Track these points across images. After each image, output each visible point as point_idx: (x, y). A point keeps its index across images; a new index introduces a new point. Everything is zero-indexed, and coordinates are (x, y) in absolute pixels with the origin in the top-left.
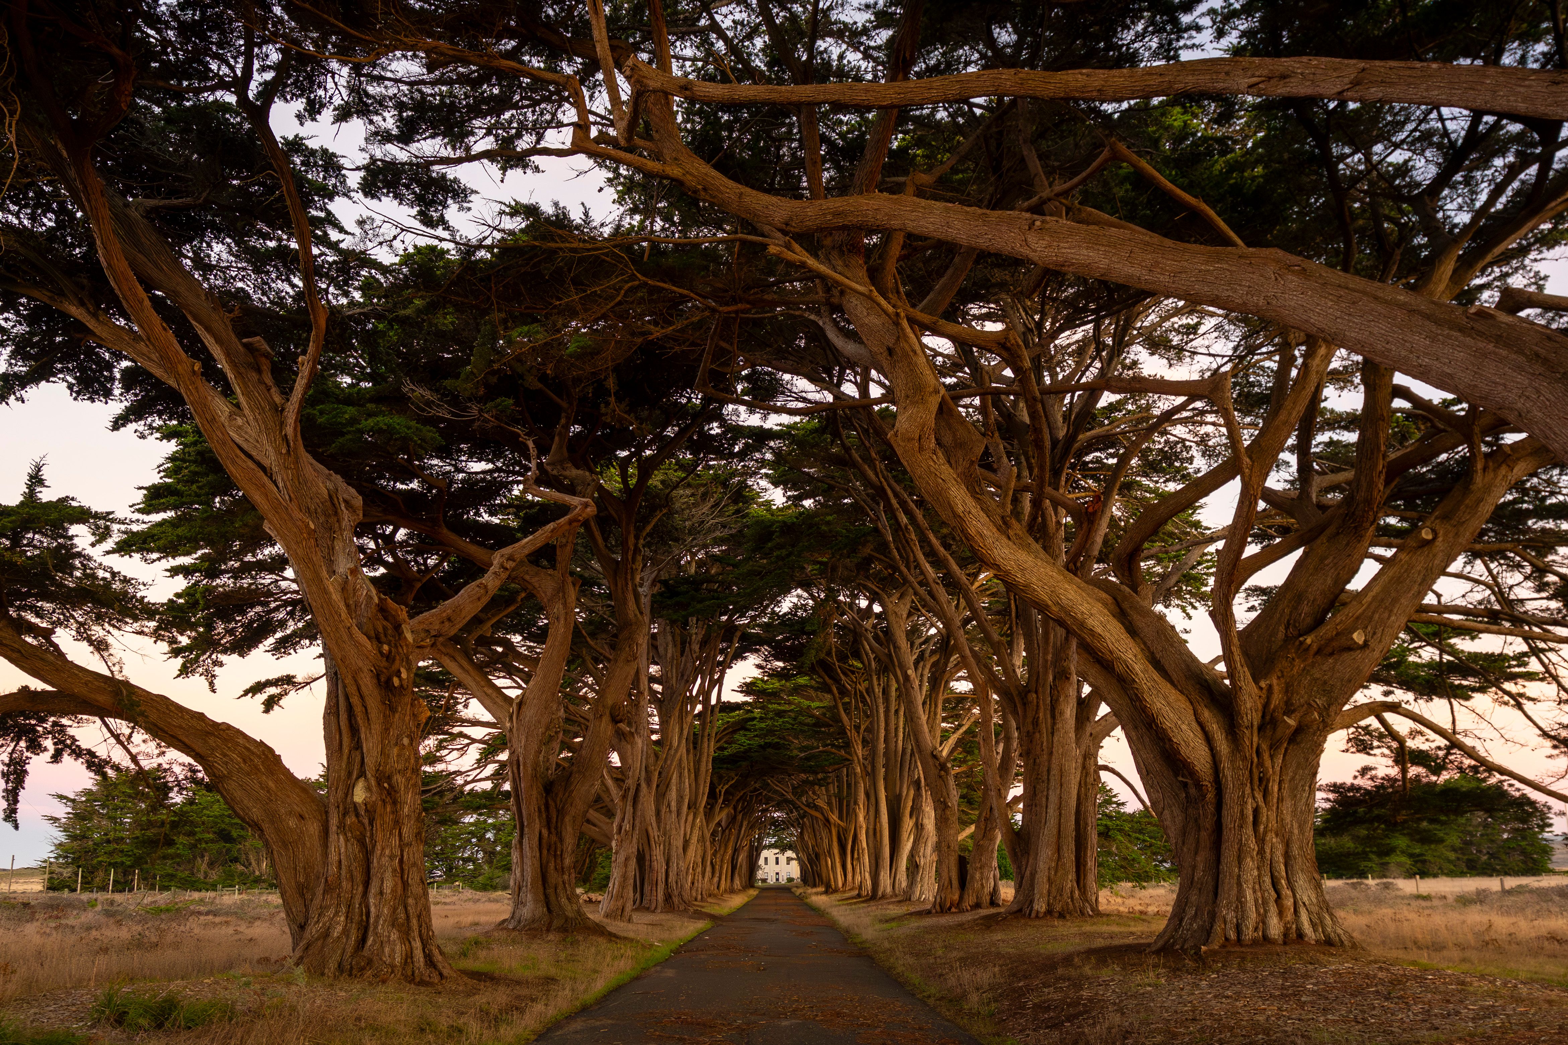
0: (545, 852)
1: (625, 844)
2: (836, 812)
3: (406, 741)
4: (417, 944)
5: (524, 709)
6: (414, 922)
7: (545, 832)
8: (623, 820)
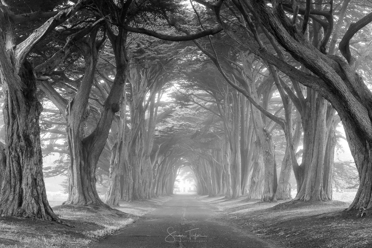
0: (83, 171)
1: (115, 170)
2: (216, 157)
3: (34, 120)
4: (42, 205)
5: (74, 105)
6: (41, 196)
7: (83, 163)
8: (114, 158)
